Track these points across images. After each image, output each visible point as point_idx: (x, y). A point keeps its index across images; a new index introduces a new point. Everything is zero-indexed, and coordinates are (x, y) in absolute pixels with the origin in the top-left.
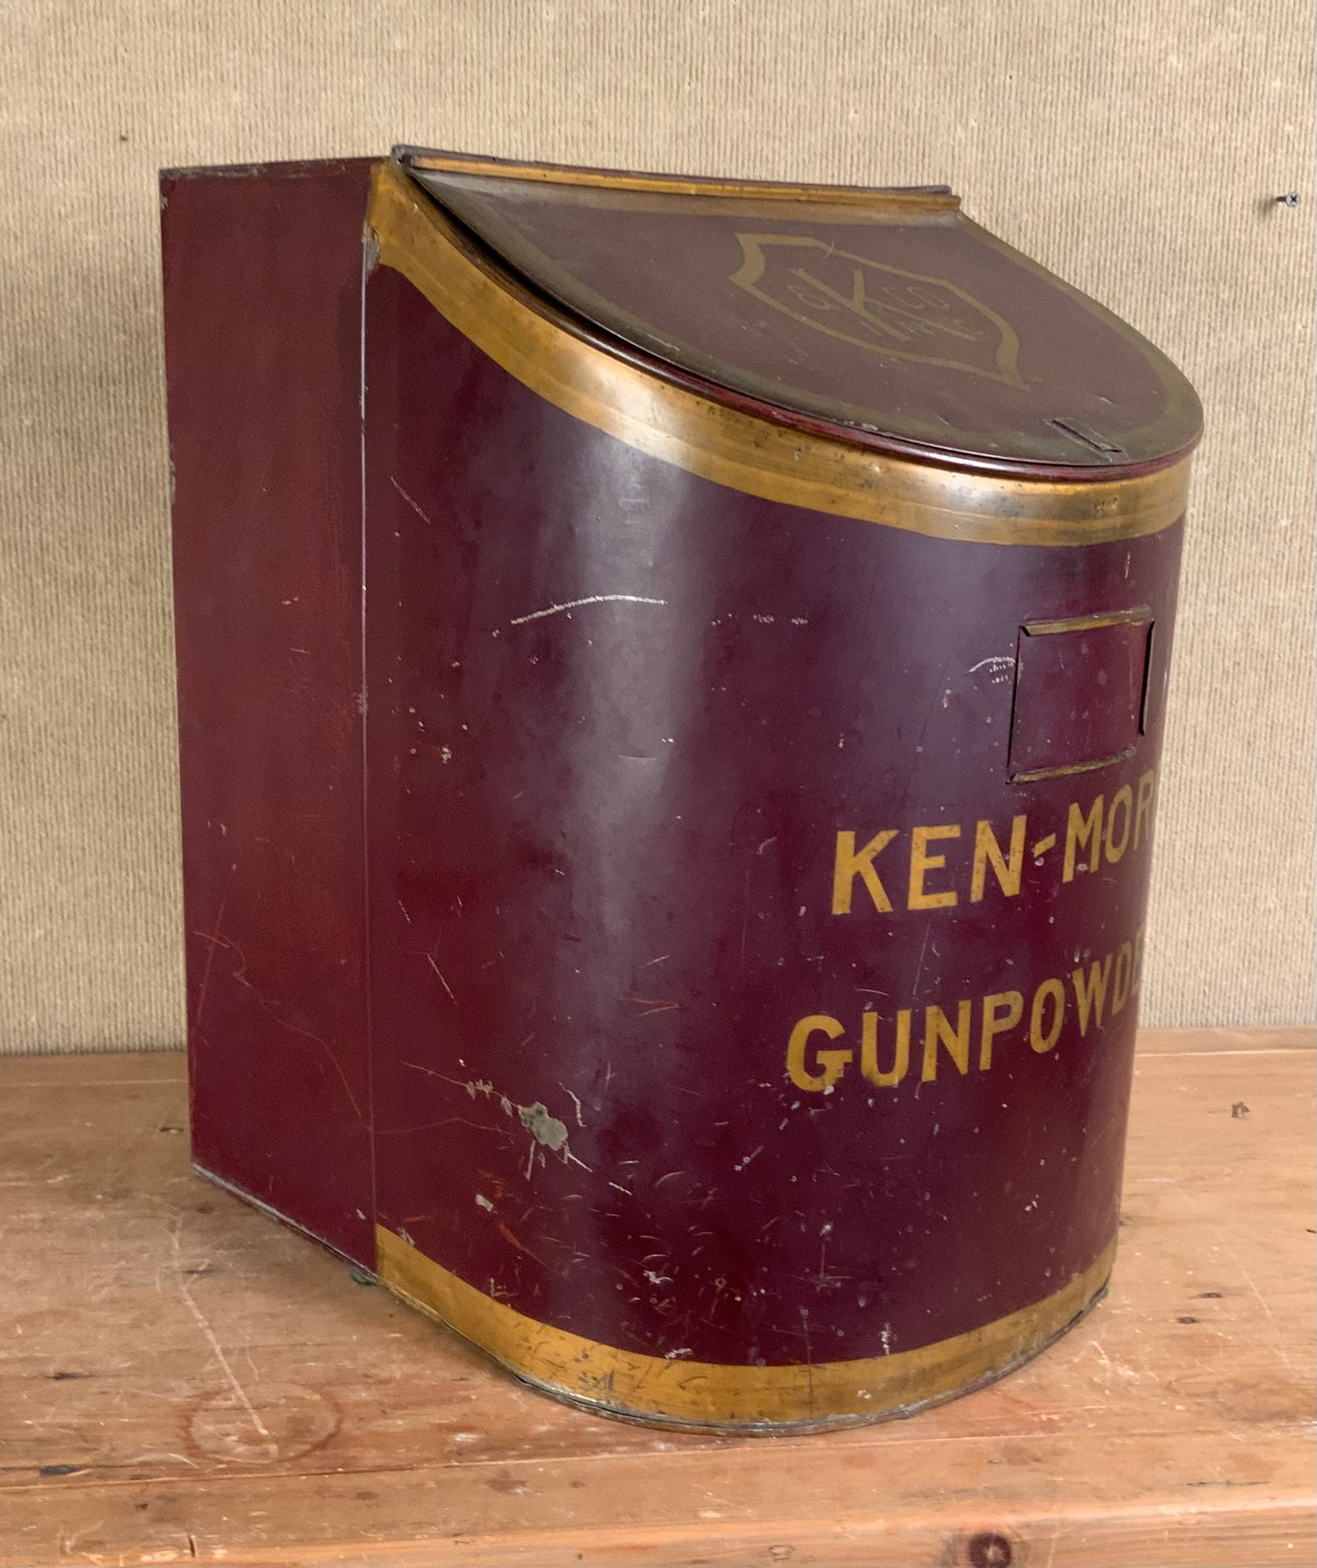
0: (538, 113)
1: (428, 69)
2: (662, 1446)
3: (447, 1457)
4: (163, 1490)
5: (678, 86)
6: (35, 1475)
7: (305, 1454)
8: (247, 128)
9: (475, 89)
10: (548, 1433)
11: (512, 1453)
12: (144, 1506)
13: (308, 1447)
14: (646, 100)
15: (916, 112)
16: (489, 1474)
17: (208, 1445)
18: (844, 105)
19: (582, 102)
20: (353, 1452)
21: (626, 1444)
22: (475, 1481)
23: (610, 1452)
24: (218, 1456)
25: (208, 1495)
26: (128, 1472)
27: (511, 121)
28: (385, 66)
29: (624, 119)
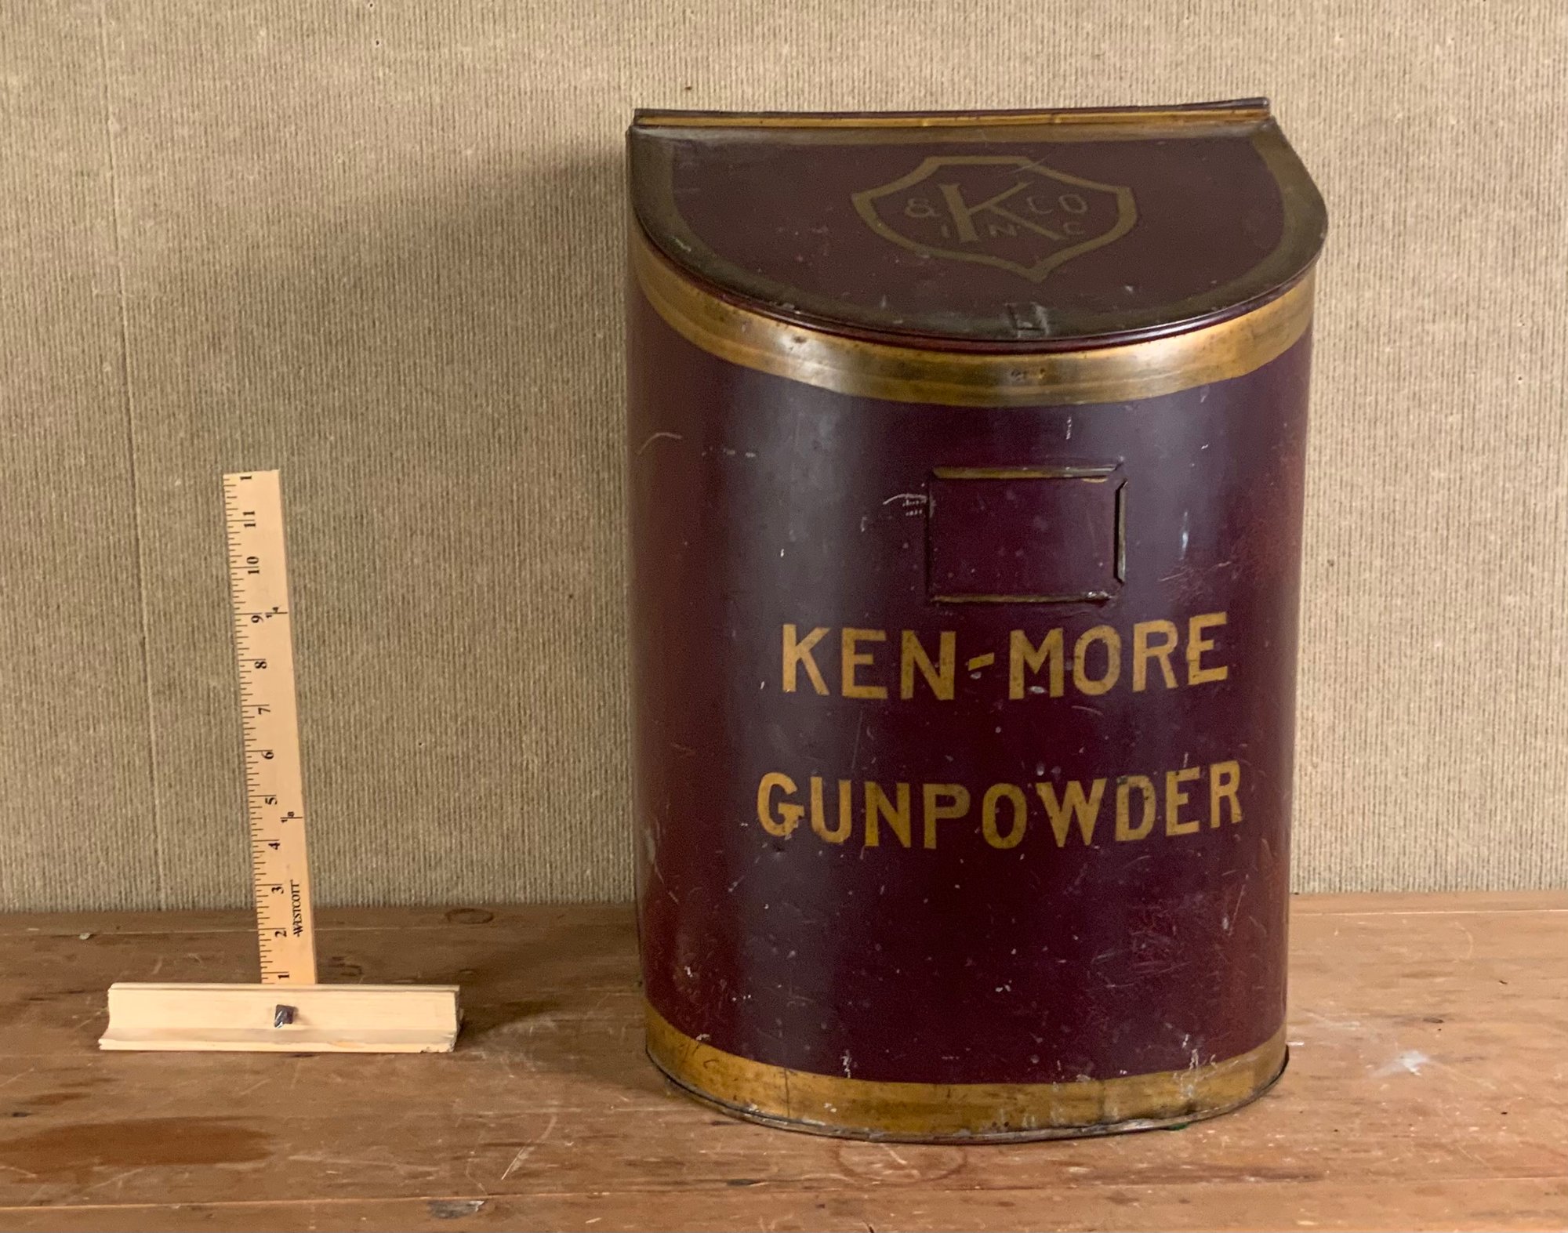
0: (1051, 50)
2: (1252, 1179)
3: (1067, 1181)
4: (834, 1195)
5: (1178, 21)
6: (723, 1184)
7: (945, 1177)
8: (795, 75)
9: (996, 31)
10: (1150, 1169)
11: (1122, 1180)
12: (823, 1206)
13: (944, 1172)
14: (1149, 34)
15: (1397, 33)
16: (1107, 1194)
17: (860, 1170)
18: (1331, 31)
19: (1090, 38)
20: (984, 1176)
22: (1095, 1197)
23: (1207, 1181)
24: (870, 1176)
25: (872, 1199)
26: (799, 1185)
27: (1026, 59)
28: (916, 15)
29: (1129, 51)
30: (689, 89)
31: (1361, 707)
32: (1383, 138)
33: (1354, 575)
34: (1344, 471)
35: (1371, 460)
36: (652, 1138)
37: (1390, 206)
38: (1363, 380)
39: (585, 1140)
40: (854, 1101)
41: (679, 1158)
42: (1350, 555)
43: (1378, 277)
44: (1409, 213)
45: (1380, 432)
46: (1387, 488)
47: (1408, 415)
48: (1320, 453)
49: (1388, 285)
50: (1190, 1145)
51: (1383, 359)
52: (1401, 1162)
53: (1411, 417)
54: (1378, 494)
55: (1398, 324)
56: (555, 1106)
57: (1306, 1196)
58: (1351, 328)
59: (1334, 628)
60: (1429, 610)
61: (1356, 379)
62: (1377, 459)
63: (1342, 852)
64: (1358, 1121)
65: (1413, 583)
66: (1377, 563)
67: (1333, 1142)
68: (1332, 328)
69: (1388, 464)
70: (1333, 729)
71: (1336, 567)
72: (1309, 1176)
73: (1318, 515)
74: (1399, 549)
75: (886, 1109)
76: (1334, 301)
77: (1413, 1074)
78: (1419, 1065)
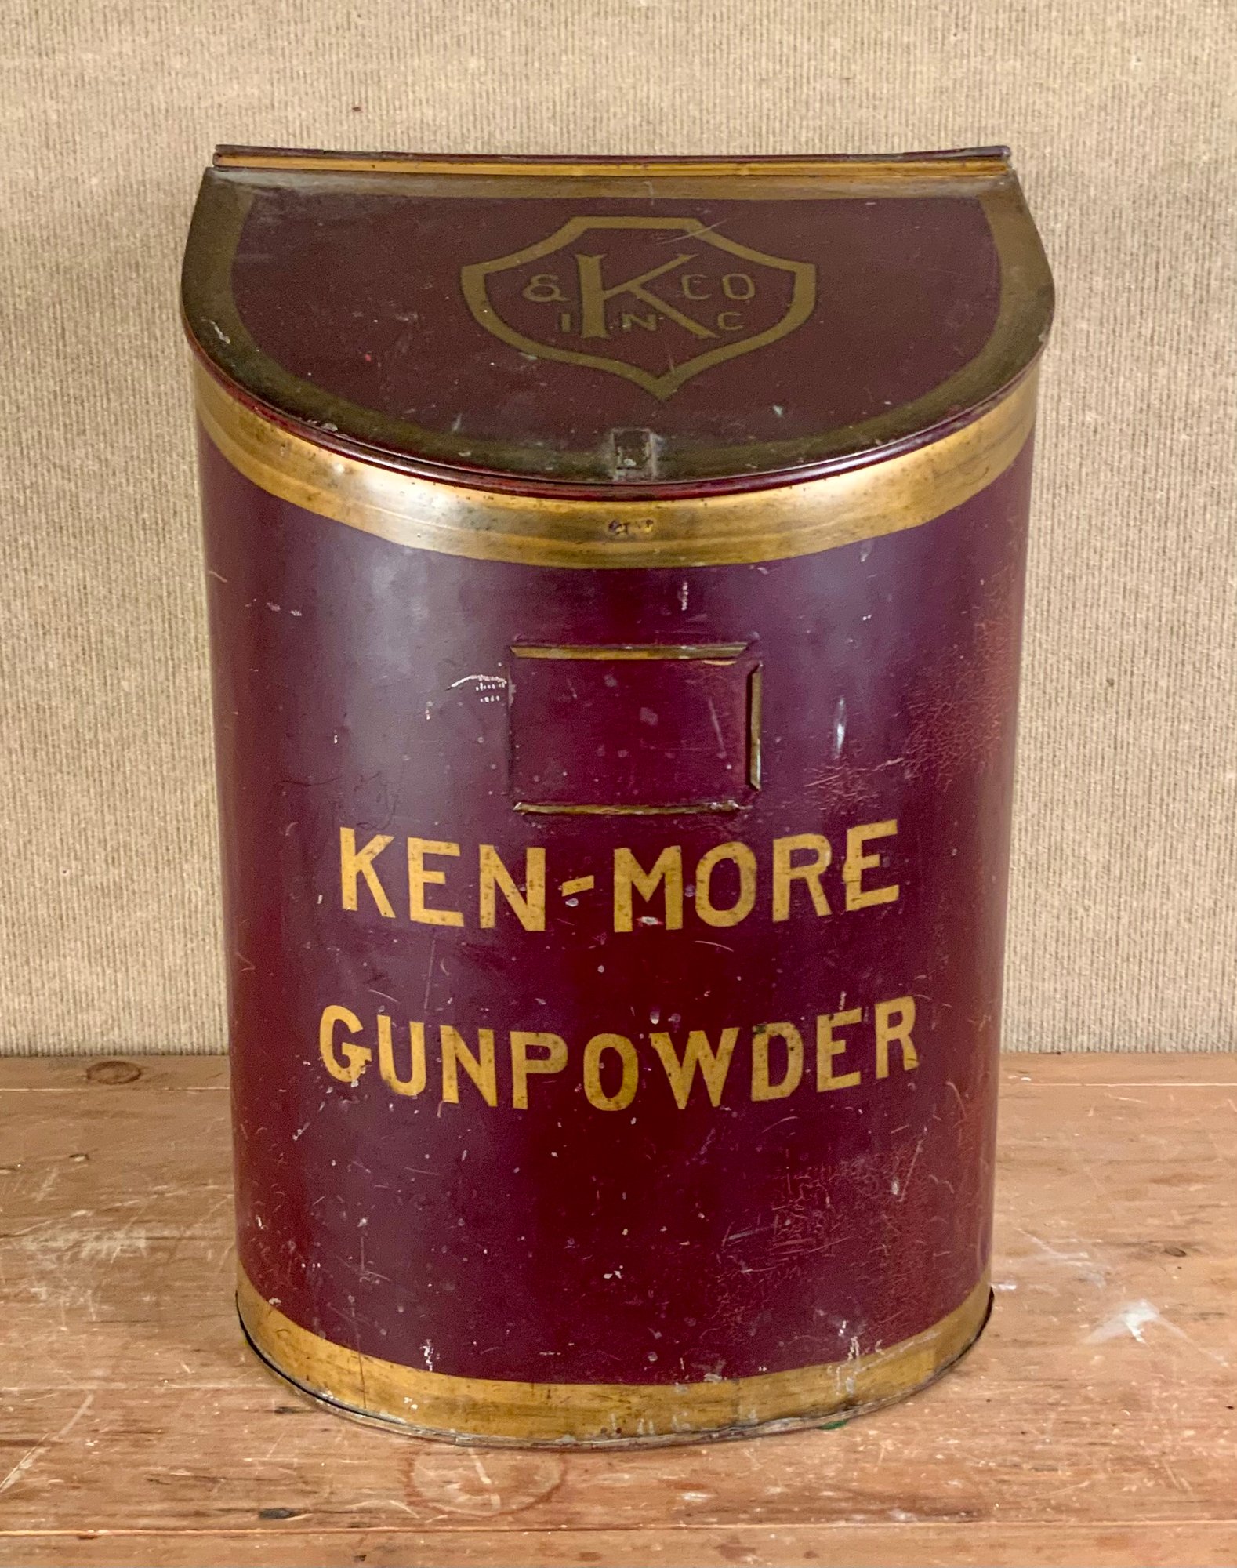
0: (791, 71)
1: (674, 26)
2: (903, 1516)
3: (676, 1516)
4: (383, 1540)
5: (944, 37)
6: (253, 1518)
7: (529, 1507)
8: (484, 94)
9: (724, 47)
10: (783, 1497)
11: (742, 1516)
12: (363, 1557)
13: (531, 1500)
14: (909, 54)
15: (1205, 58)
16: (719, 1540)
17: (429, 1493)
18: (1126, 53)
19: (838, 58)
20: (578, 1507)
21: (865, 1512)
22: (703, 1546)
23: (847, 1520)
24: (439, 1506)
25: (428, 1547)
26: (347, 1519)
27: (762, 80)
28: (630, 25)
29: (884, 74)
30: (357, 109)
31: (1141, 844)
32: (1185, 185)
33: (1137, 694)
34: (1128, 578)
35: (1160, 565)
36: (195, 1435)
37: (1191, 267)
38: (1153, 472)
39: (113, 1437)
40: (437, 1398)
41: (214, 1473)
42: (1132, 674)
43: (1174, 352)
44: (1213, 276)
45: (1172, 533)
46: (1177, 597)
47: (1204, 514)
48: (1101, 556)
49: (1186, 360)
50: (841, 1455)
51: (1177, 449)
52: (1091, 1488)
53: (1208, 516)
54: (1168, 604)
55: (1196, 406)
56: (98, 1379)
57: (961, 1547)
58: (1141, 410)
59: (1112, 756)
60: (1221, 738)
61: (1144, 472)
62: (1167, 565)
63: (1115, 1004)
64: (1053, 1416)
65: (1204, 707)
66: (1163, 683)
67: (1014, 1452)
68: (1119, 411)
69: (1179, 570)
70: (1107, 868)
71: (1116, 686)
72: (972, 1511)
73: (1097, 628)
74: (1189, 667)
75: (474, 1409)
76: (1122, 379)
77: (1134, 1338)
78: (1145, 1324)
